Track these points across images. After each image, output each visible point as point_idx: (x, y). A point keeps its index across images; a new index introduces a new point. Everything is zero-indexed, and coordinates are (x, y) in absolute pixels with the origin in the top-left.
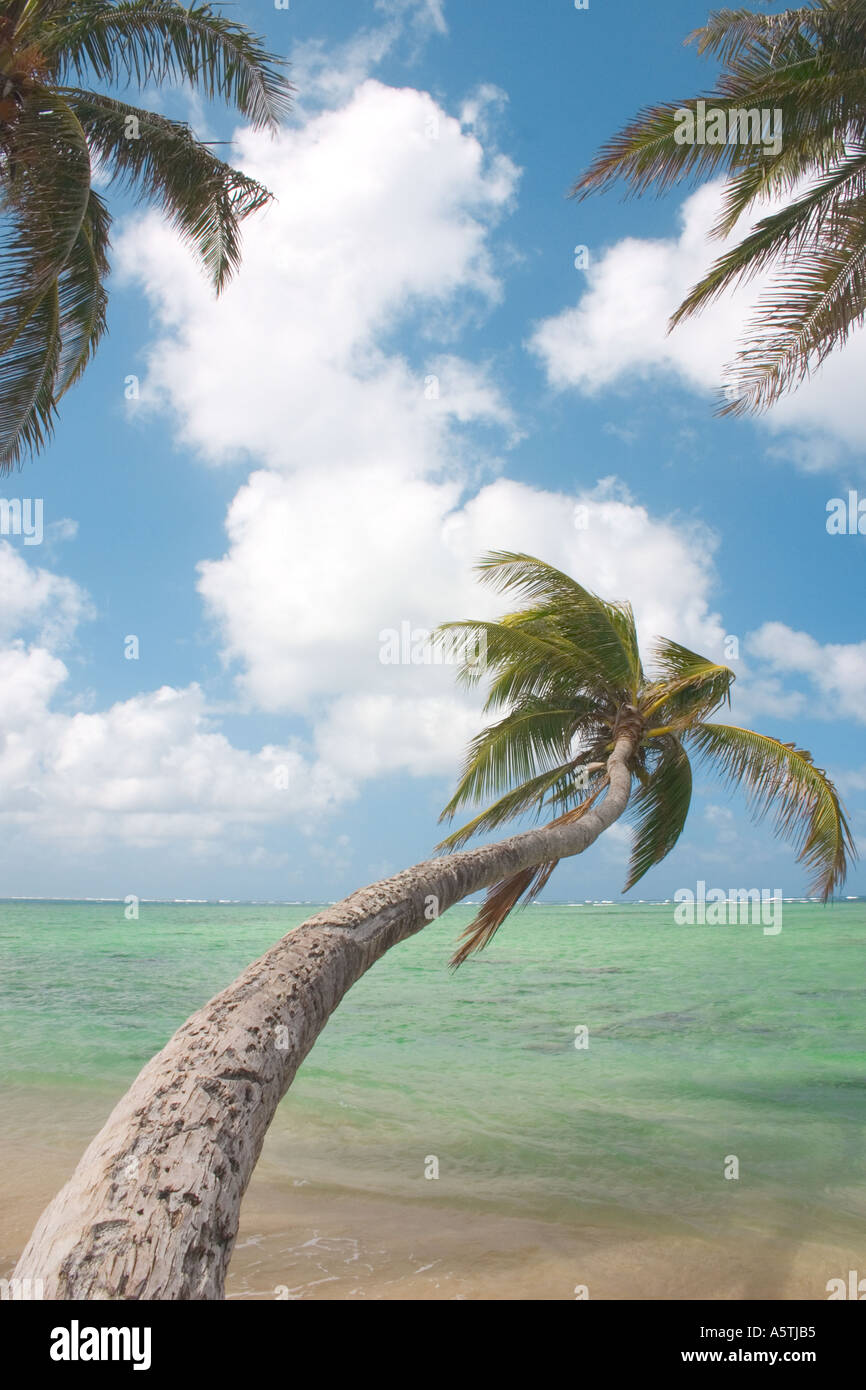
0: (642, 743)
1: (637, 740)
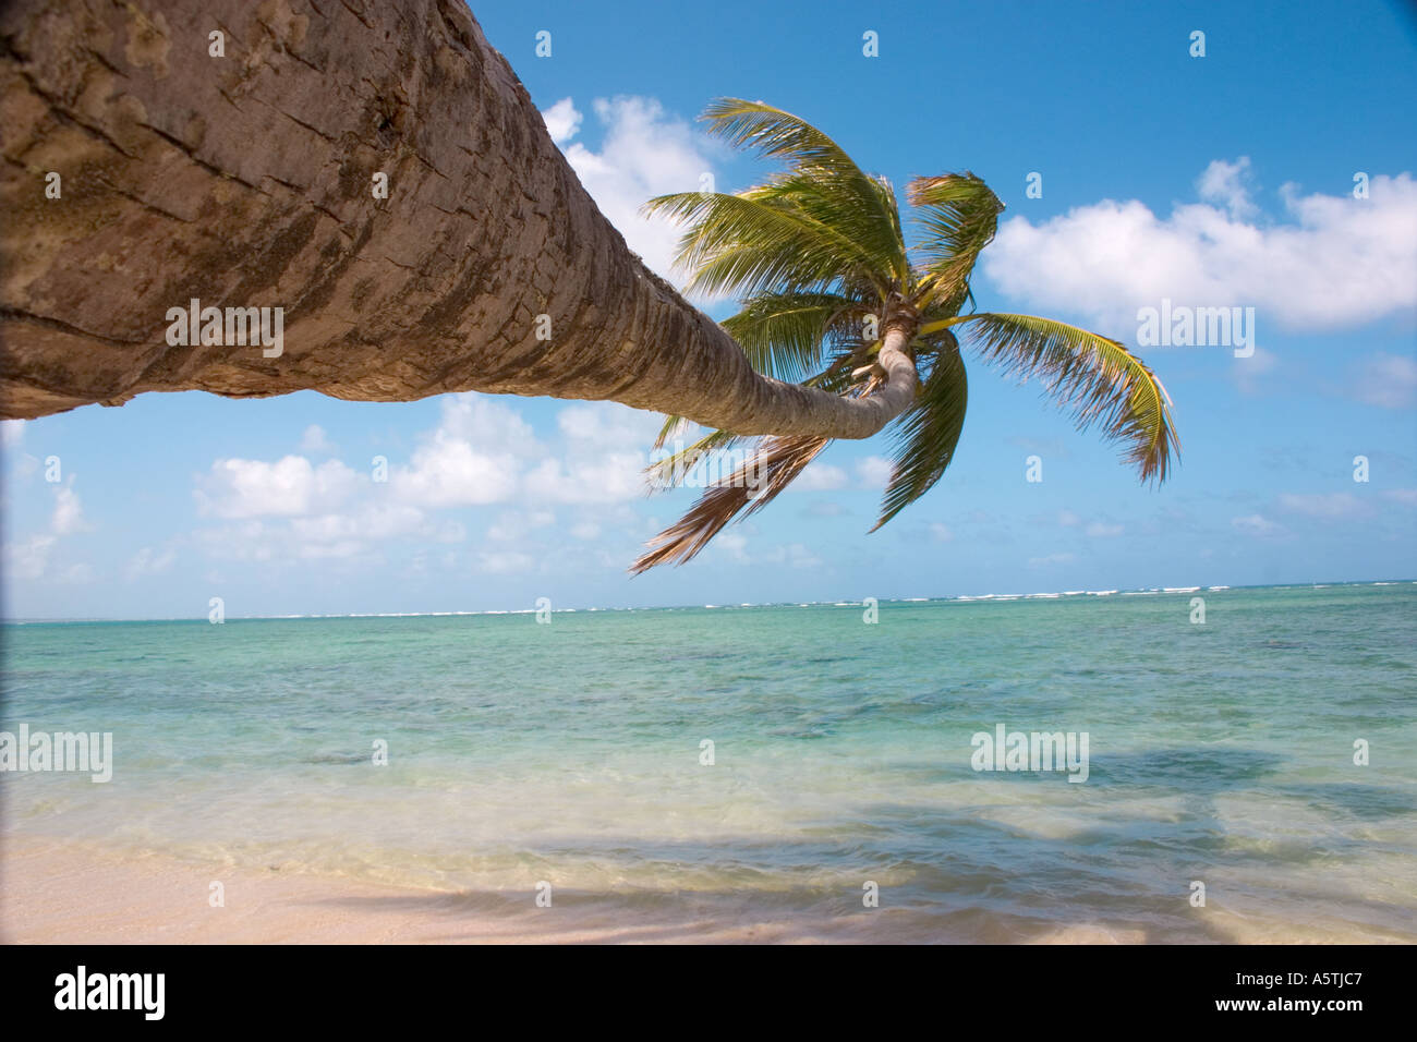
1: (910, 335)
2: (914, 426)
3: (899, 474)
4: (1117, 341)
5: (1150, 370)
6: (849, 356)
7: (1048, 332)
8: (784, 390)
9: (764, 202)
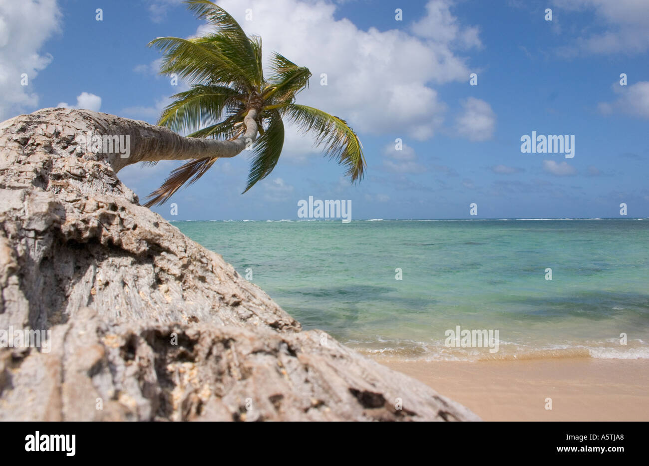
0: (262, 113)
1: (259, 110)
2: (261, 148)
3: (254, 168)
4: (343, 120)
5: (355, 134)
6: (234, 115)
7: (316, 114)
8: (196, 143)
9: (202, 45)
